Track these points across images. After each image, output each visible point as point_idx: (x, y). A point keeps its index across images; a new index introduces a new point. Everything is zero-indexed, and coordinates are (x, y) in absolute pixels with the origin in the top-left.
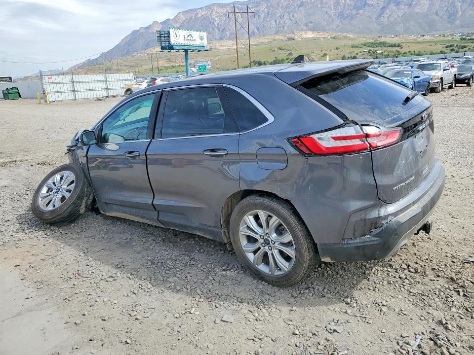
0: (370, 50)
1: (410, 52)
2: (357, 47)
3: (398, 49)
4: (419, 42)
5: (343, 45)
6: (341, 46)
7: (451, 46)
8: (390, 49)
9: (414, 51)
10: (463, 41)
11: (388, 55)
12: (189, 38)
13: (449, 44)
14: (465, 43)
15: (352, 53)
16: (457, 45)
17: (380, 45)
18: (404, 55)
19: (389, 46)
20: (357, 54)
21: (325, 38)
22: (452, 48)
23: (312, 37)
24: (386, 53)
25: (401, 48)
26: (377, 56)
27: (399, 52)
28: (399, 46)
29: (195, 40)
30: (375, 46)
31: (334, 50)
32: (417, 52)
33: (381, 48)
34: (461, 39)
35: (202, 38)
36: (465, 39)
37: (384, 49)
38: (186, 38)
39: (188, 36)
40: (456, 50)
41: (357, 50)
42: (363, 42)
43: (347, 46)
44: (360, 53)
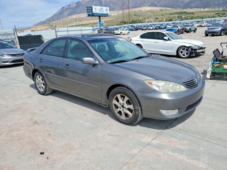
0: (179, 16)
1: (198, 16)
2: (172, 14)
3: (192, 15)
4: (203, 12)
5: (165, 13)
6: (164, 14)
7: (218, 13)
8: (188, 15)
9: (200, 16)
10: (224, 11)
11: (188, 18)
12: (101, 10)
13: (217, 13)
14: (225, 12)
15: (170, 17)
16: (221, 13)
17: (183, 14)
18: (195, 18)
19: (188, 14)
20: (172, 18)
21: (156, 10)
22: (218, 14)
23: (150, 9)
24: (186, 17)
25: (194, 15)
26: (182, 19)
27: (193, 17)
28: (193, 13)
29: (104, 11)
30: (181, 14)
31: (161, 16)
32: (201, 17)
33: (184, 15)
34: (223, 10)
35: (107, 10)
36: (225, 10)
37: (185, 15)
38: (100, 10)
39: (101, 9)
40: (221, 15)
41: (172, 16)
42: (175, 12)
43: (167, 14)
44: (174, 17)
